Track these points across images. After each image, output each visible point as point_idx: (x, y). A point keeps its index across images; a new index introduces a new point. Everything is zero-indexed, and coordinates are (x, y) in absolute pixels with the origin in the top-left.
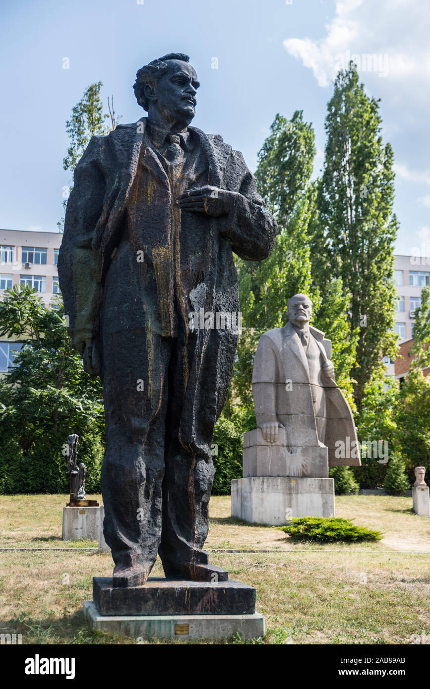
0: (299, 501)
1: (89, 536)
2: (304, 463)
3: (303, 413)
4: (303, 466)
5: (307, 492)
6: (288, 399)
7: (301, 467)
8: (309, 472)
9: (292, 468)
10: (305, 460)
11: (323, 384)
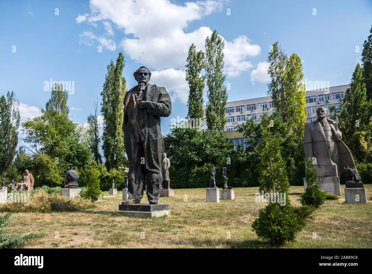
0: (324, 186)
1: (228, 198)
2: (326, 171)
3: (324, 153)
4: (325, 172)
5: (327, 183)
6: (317, 148)
7: (324, 173)
8: (328, 175)
9: (320, 173)
10: (326, 170)
11: (335, 140)
